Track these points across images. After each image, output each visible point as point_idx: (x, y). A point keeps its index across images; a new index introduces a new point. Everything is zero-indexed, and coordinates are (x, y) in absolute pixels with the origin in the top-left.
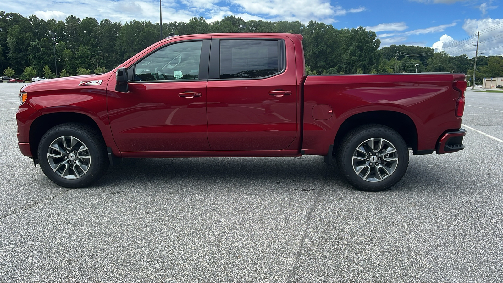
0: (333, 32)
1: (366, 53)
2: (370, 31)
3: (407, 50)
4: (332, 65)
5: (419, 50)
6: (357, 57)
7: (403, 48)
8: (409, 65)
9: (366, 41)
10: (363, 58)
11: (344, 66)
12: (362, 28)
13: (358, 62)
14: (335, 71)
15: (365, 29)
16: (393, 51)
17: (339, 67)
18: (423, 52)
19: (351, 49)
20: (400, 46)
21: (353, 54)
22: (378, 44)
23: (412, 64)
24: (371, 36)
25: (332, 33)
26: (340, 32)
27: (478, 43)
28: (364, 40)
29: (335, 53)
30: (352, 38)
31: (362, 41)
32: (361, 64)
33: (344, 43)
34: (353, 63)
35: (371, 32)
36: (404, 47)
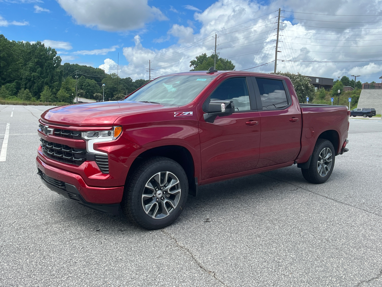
0: (6, 43)
1: (47, 70)
2: (49, 47)
3: (81, 69)
4: (8, 80)
5: (91, 70)
6: (38, 73)
7: (76, 67)
8: (86, 84)
9: (46, 57)
10: (44, 75)
11: (23, 82)
12: (40, 43)
13: (40, 79)
14: (14, 87)
15: (43, 45)
16: (67, 69)
17: (17, 82)
18: (95, 72)
19: (31, 65)
20: (74, 65)
21: (33, 70)
22: (59, 62)
23: (88, 83)
24: (51, 52)
25: (5, 45)
26: (13, 44)
27: (150, 69)
28: (44, 56)
29: (10, 67)
30: (30, 53)
31: (42, 57)
32: (43, 81)
33: (22, 57)
34: (34, 79)
35: (51, 48)
36: (78, 66)
